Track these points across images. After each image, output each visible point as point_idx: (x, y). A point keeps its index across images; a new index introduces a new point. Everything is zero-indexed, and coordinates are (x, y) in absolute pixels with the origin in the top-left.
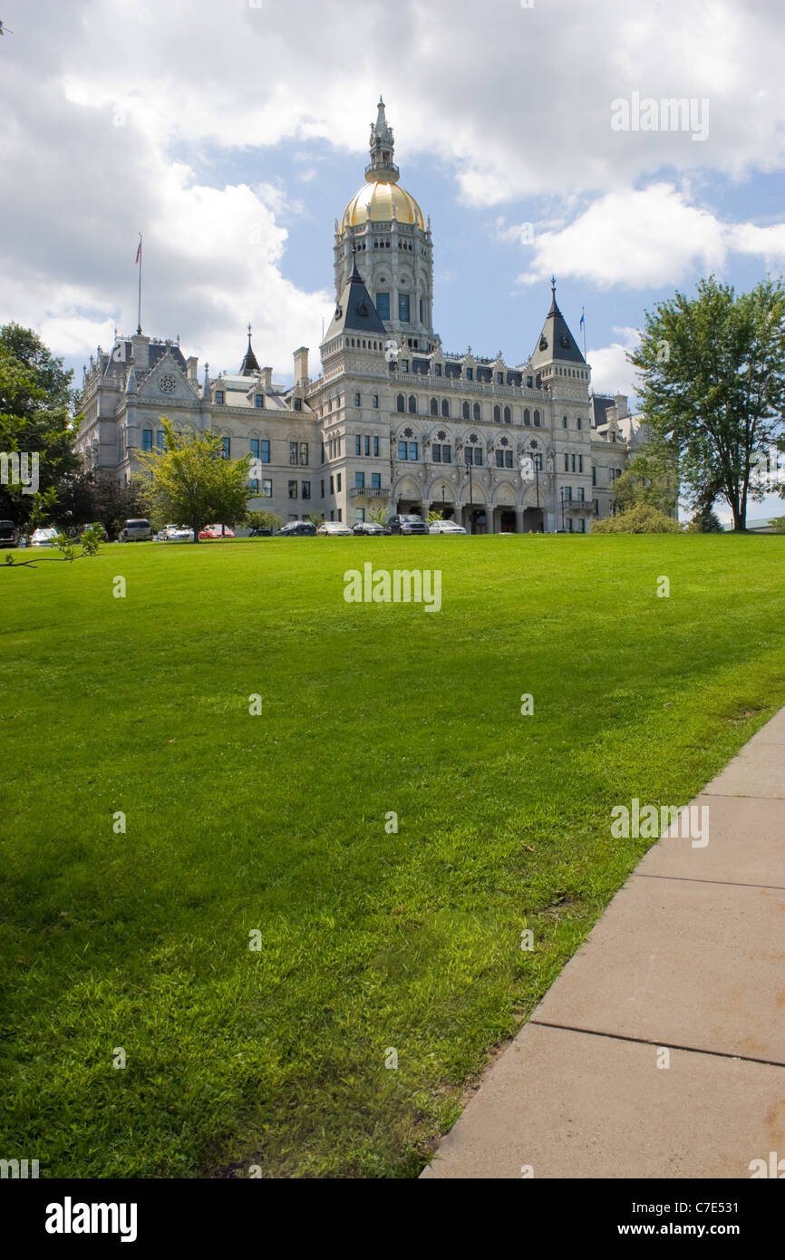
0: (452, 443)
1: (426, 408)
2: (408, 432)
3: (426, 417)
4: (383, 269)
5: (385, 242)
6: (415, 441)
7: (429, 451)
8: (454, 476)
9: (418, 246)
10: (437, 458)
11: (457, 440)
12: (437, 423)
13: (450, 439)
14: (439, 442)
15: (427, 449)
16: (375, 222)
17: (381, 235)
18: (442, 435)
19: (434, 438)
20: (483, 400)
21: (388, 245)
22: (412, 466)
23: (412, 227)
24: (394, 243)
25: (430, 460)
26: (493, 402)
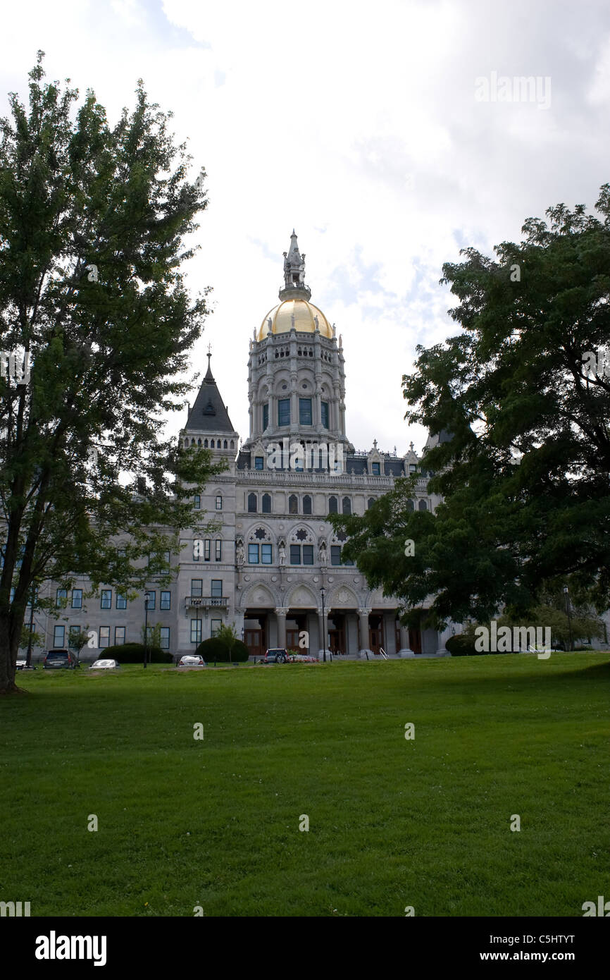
0: (315, 542)
1: (283, 507)
2: (260, 534)
3: (282, 517)
4: (283, 375)
5: (284, 350)
6: (267, 542)
7: (285, 553)
8: (316, 579)
9: (318, 351)
10: (295, 558)
11: (320, 539)
12: (297, 521)
13: (312, 538)
14: (299, 542)
15: (281, 550)
16: (276, 335)
17: (281, 345)
18: (302, 535)
19: (292, 538)
20: (354, 493)
21: (288, 353)
22: (264, 570)
23: (313, 335)
24: (294, 352)
25: (287, 563)
26: (366, 494)
